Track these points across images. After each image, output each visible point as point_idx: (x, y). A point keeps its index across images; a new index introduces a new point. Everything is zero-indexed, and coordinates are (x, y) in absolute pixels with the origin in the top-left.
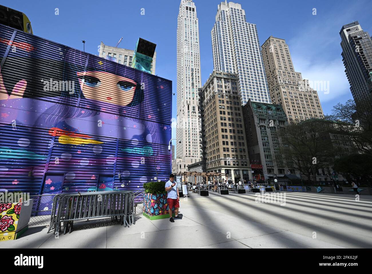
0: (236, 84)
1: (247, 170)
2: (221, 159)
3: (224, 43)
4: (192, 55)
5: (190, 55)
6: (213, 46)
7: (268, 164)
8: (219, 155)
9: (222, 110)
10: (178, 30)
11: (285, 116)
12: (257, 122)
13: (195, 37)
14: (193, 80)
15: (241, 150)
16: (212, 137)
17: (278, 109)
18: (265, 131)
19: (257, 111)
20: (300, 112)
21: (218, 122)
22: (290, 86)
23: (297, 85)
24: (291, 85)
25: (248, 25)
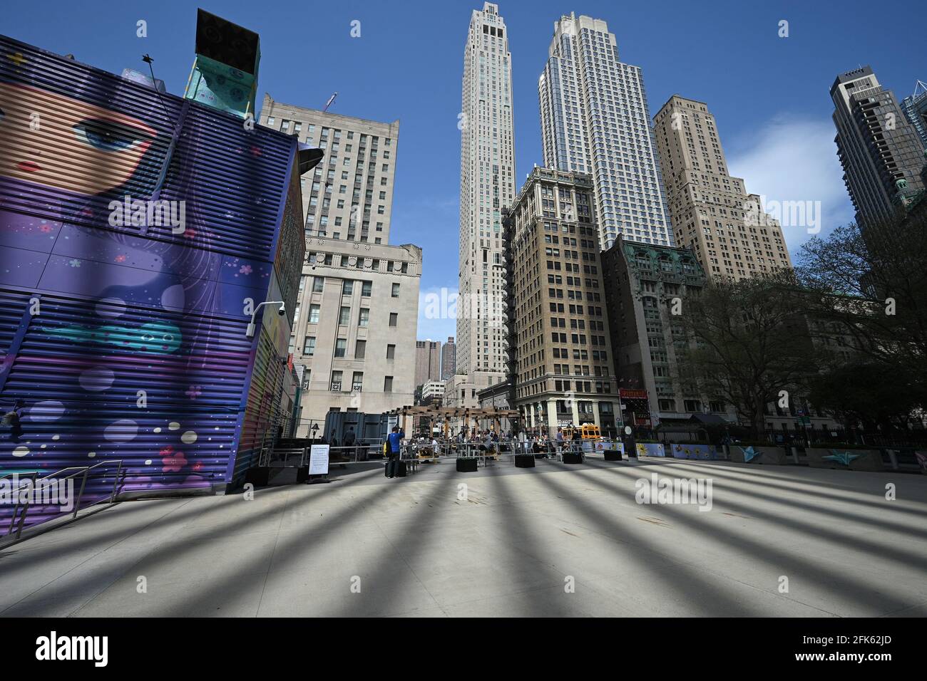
0: (587, 198)
1: (611, 403)
2: (548, 377)
3: (568, 108)
4: (495, 135)
5: (491, 135)
6: (543, 115)
7: (662, 389)
8: (544, 366)
9: (553, 259)
10: (465, 79)
11: (702, 276)
12: (636, 289)
13: (504, 94)
14: (496, 192)
15: (596, 354)
16: (529, 324)
17: (685, 260)
18: (656, 309)
19: (637, 263)
20: (741, 269)
21: (544, 288)
22: (717, 209)
23: (735, 207)
24: (720, 205)
25: (622, 69)
